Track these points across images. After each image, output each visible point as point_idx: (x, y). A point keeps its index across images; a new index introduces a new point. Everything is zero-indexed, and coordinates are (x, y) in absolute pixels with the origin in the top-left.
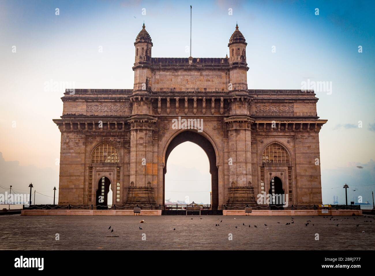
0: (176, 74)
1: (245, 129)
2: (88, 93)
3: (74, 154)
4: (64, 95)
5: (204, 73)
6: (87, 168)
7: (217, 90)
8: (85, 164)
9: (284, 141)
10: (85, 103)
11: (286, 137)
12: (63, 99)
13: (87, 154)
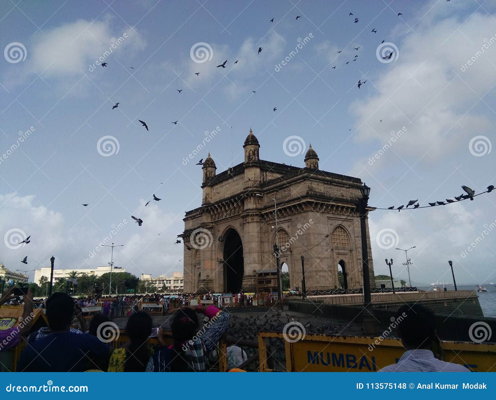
0: (222, 185)
1: (249, 222)
2: (193, 213)
3: (188, 258)
4: (185, 217)
5: (235, 178)
6: (193, 267)
7: (241, 191)
8: (192, 264)
9: (285, 226)
10: (192, 220)
11: (287, 221)
12: (184, 220)
13: (193, 257)
